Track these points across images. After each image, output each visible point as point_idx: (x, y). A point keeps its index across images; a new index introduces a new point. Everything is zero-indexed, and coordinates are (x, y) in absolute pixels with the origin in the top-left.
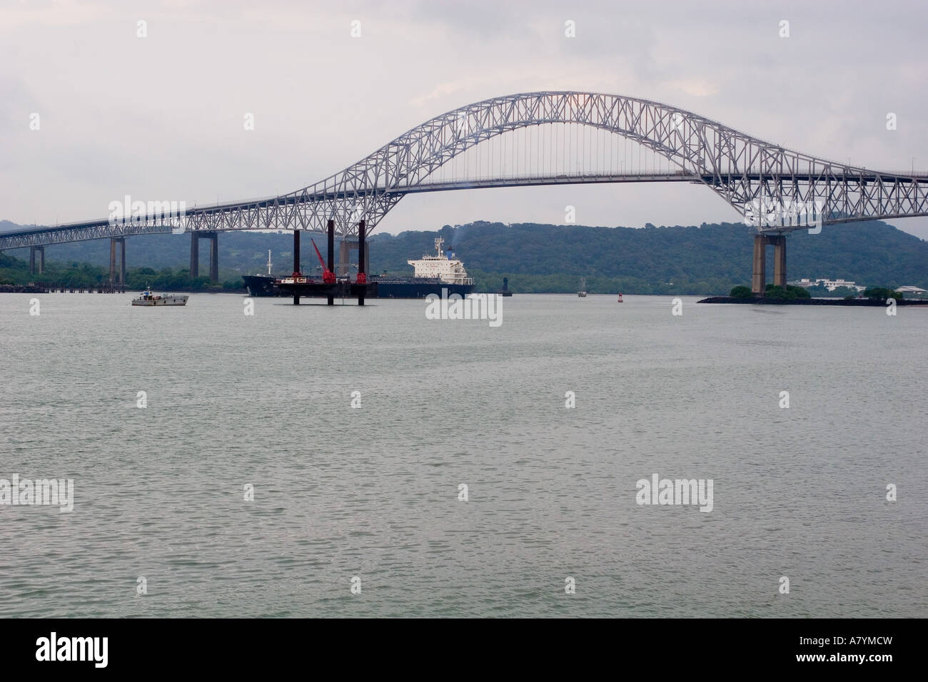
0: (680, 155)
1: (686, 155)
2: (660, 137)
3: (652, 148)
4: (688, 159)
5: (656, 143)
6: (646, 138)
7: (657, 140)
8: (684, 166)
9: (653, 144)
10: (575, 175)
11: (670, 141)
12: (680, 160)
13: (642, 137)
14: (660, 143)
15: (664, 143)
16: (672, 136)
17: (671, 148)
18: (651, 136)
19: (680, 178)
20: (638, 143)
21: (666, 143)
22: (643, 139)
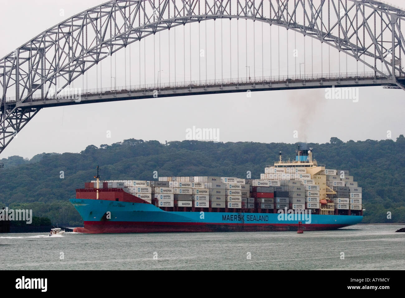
0: (371, 55)
1: (378, 55)
2: (345, 33)
3: (337, 47)
4: (380, 59)
5: (341, 40)
6: (329, 35)
7: (342, 37)
8: (375, 68)
9: (336, 42)
10: (244, 81)
11: (358, 38)
12: (370, 60)
13: (324, 34)
14: (346, 41)
15: (351, 40)
16: (360, 31)
17: (359, 45)
18: (335, 33)
19: (371, 82)
20: (319, 41)
21: (353, 41)
22: (325, 36)
